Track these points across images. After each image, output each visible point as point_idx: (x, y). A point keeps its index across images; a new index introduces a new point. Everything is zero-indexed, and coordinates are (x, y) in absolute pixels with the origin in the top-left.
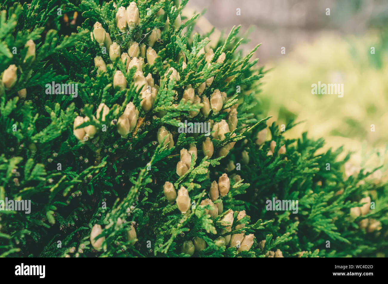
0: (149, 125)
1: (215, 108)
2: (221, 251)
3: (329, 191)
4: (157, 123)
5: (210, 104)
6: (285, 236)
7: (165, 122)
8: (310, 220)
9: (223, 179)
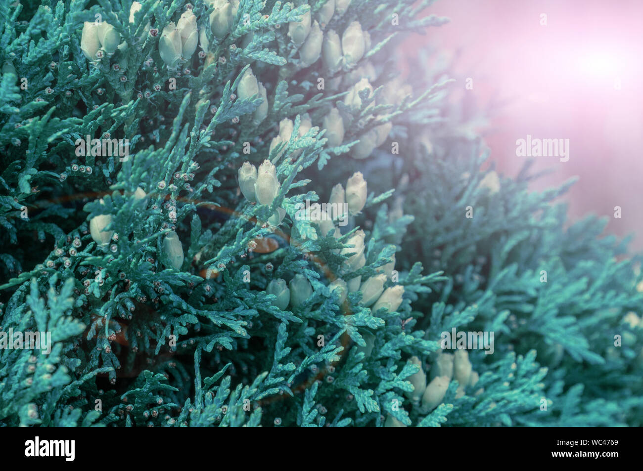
0: (223, 63)
1: (350, 53)
2: (334, 298)
3: (578, 278)
4: (236, 59)
5: (341, 46)
6: (469, 311)
7: (250, 55)
8: (536, 321)
9: (355, 182)
